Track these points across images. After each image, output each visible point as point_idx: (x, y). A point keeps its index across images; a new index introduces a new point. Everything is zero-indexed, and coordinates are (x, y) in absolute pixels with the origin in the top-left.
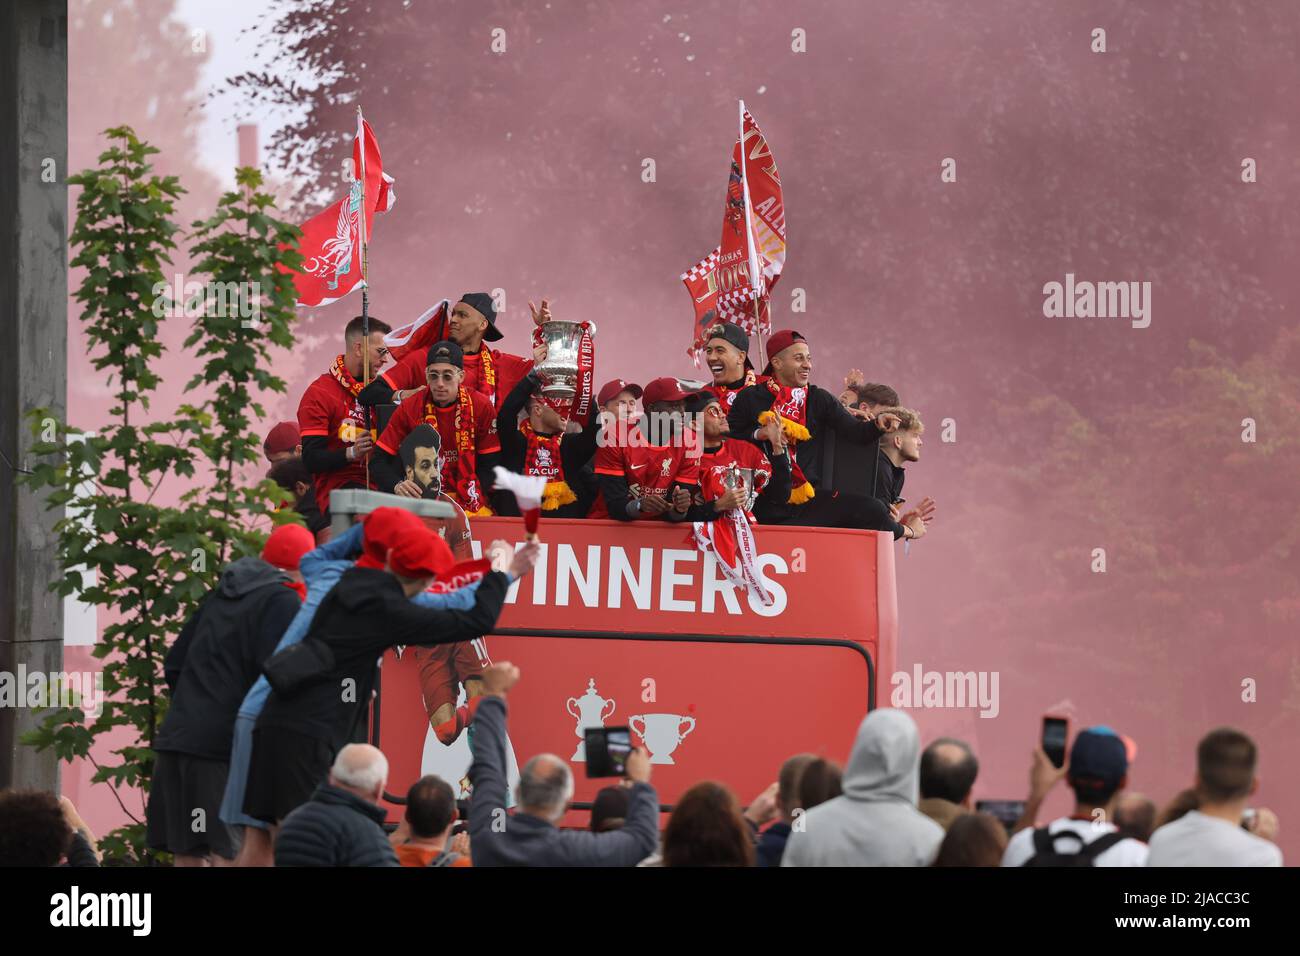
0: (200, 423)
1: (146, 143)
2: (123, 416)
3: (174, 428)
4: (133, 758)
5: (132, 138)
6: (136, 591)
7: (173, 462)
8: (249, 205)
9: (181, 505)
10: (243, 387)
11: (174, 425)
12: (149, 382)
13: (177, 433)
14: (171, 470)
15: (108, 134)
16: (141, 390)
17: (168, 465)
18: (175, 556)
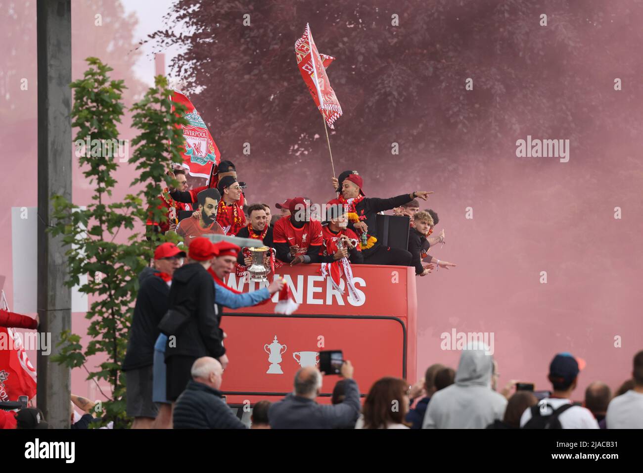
0: (137, 203)
1: (107, 65)
2: (98, 200)
3: (124, 206)
4: (106, 368)
5: (100, 63)
6: (107, 285)
7: (124, 223)
8: (162, 95)
9: (129, 242)
10: (159, 184)
11: (124, 204)
12: (111, 183)
13: (125, 209)
14: (123, 226)
15: (89, 62)
16: (107, 187)
17: (121, 224)
18: (126, 268)
